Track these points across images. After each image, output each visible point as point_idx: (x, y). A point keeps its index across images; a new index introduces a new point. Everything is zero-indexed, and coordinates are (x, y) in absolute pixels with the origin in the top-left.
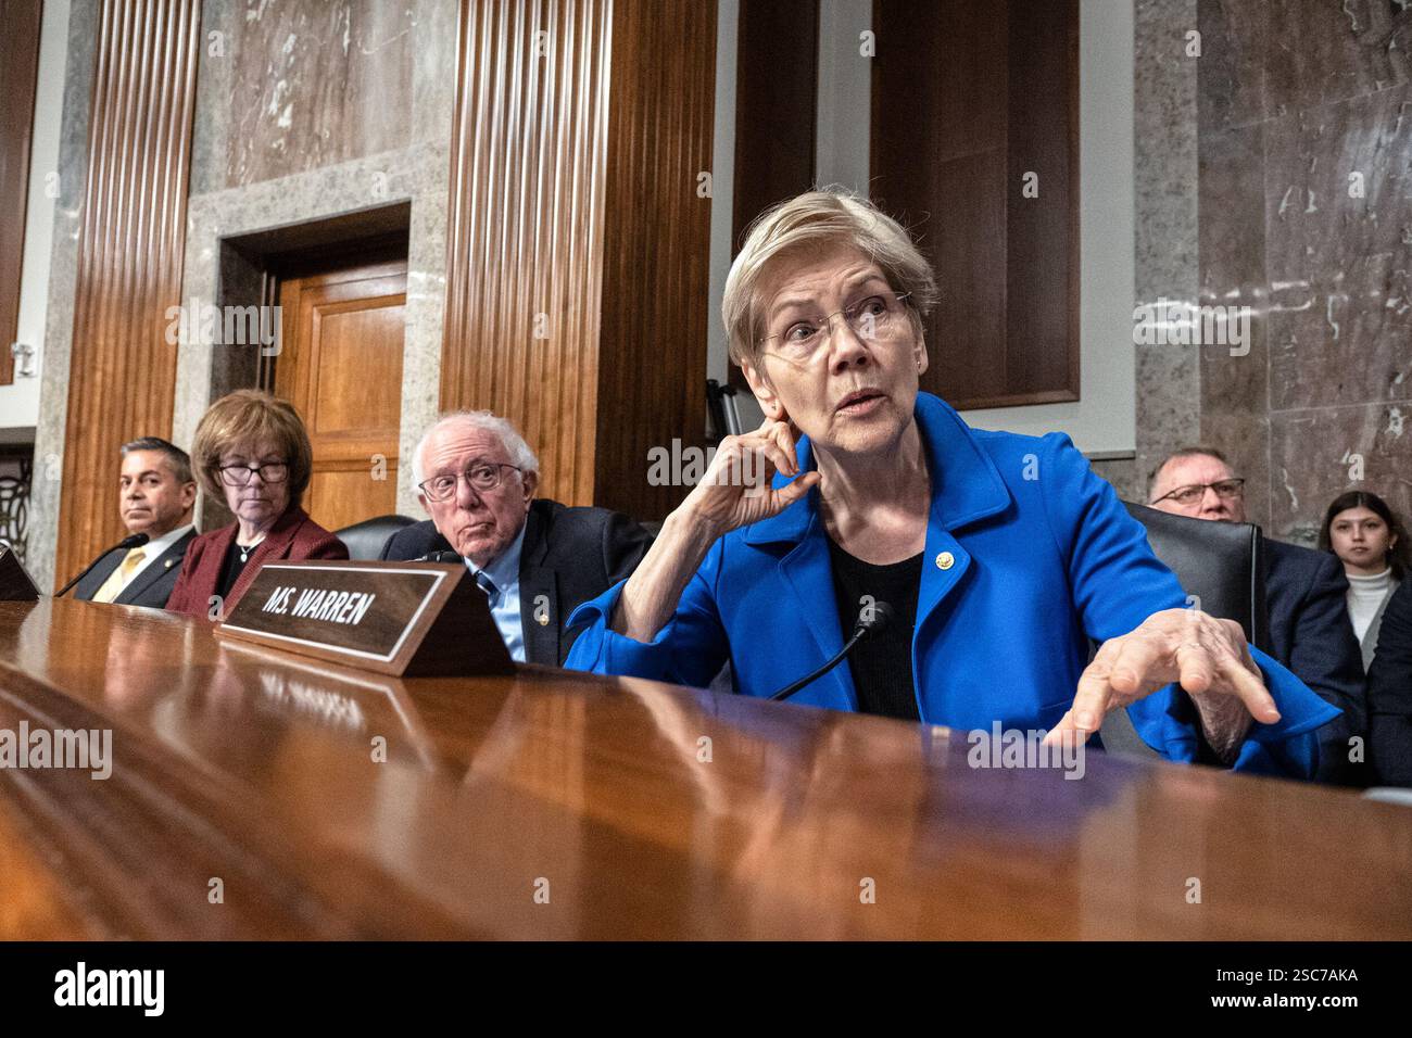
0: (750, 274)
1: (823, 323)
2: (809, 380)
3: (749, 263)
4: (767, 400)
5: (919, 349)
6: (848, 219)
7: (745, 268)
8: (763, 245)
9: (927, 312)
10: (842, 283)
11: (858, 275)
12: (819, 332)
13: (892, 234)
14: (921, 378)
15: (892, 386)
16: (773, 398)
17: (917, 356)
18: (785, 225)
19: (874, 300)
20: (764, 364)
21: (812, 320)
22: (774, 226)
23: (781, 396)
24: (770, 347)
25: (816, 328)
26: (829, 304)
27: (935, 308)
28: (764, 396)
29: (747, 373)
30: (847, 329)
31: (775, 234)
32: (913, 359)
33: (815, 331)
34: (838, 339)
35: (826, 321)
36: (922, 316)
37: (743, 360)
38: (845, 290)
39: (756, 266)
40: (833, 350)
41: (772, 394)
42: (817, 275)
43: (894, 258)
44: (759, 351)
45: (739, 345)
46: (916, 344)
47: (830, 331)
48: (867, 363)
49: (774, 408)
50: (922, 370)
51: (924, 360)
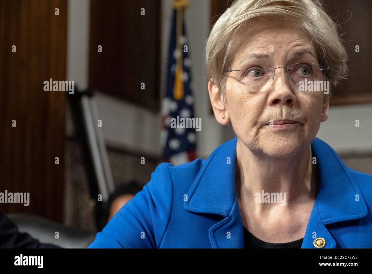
1: (271, 71)
4: (220, 111)
8: (247, 10)
10: (290, 50)
13: (328, 27)
16: (225, 110)
18: (263, 2)
19: (306, 66)
25: (266, 73)
26: (277, 61)
27: (342, 82)
31: (256, 6)
38: (290, 55)
40: (273, 89)
41: (225, 107)
47: (274, 77)
48: (292, 103)
49: (224, 118)
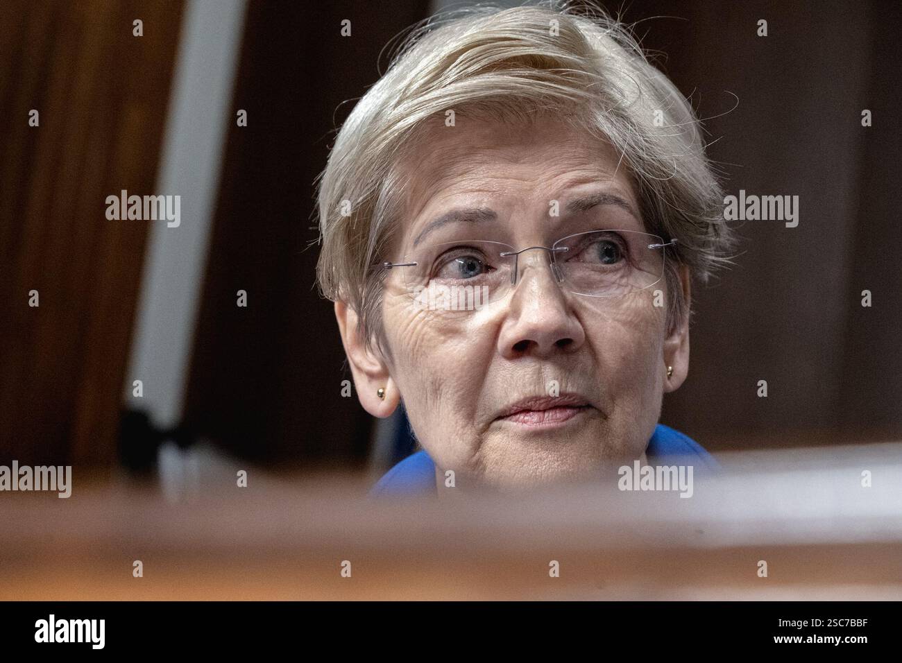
0: (391, 135)
1: (505, 260)
2: (457, 351)
3: (391, 114)
4: (371, 376)
5: (676, 340)
6: (590, 79)
7: (382, 123)
8: (426, 87)
9: (706, 275)
10: (558, 196)
11: (589, 188)
12: (497, 273)
14: (670, 399)
15: (613, 399)
16: (385, 374)
17: (669, 356)
18: (472, 60)
20: (379, 311)
21: (489, 249)
22: (452, 58)
23: (401, 378)
24: (398, 277)
25: (493, 265)
26: (523, 229)
28: (367, 367)
29: (343, 314)
30: (545, 280)
31: (452, 72)
32: (660, 363)
33: (488, 268)
34: (526, 296)
35: (513, 257)
36: (697, 282)
37: (341, 291)
39: (402, 125)
40: (515, 312)
41: (384, 365)
42: (514, 170)
43: (660, 169)
44: (377, 279)
45: (341, 262)
46: (670, 333)
47: (515, 277)
48: (573, 347)
49: (381, 395)
50: (674, 384)
51: (682, 365)
